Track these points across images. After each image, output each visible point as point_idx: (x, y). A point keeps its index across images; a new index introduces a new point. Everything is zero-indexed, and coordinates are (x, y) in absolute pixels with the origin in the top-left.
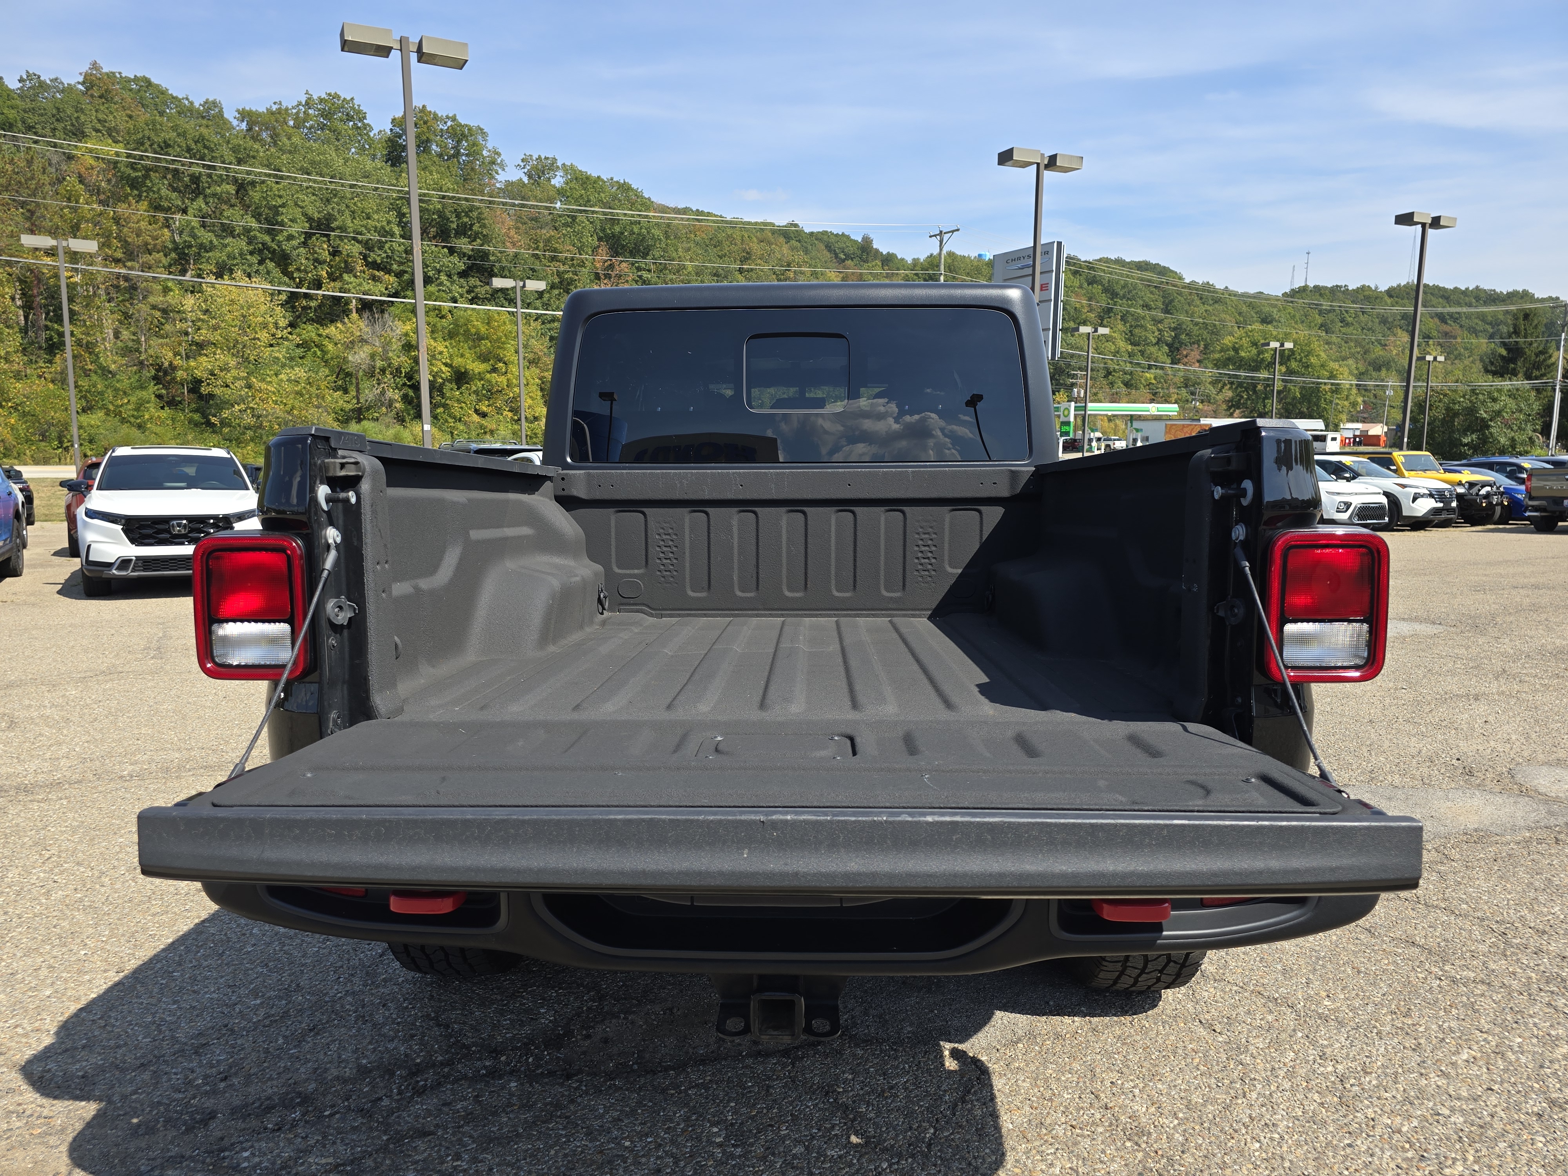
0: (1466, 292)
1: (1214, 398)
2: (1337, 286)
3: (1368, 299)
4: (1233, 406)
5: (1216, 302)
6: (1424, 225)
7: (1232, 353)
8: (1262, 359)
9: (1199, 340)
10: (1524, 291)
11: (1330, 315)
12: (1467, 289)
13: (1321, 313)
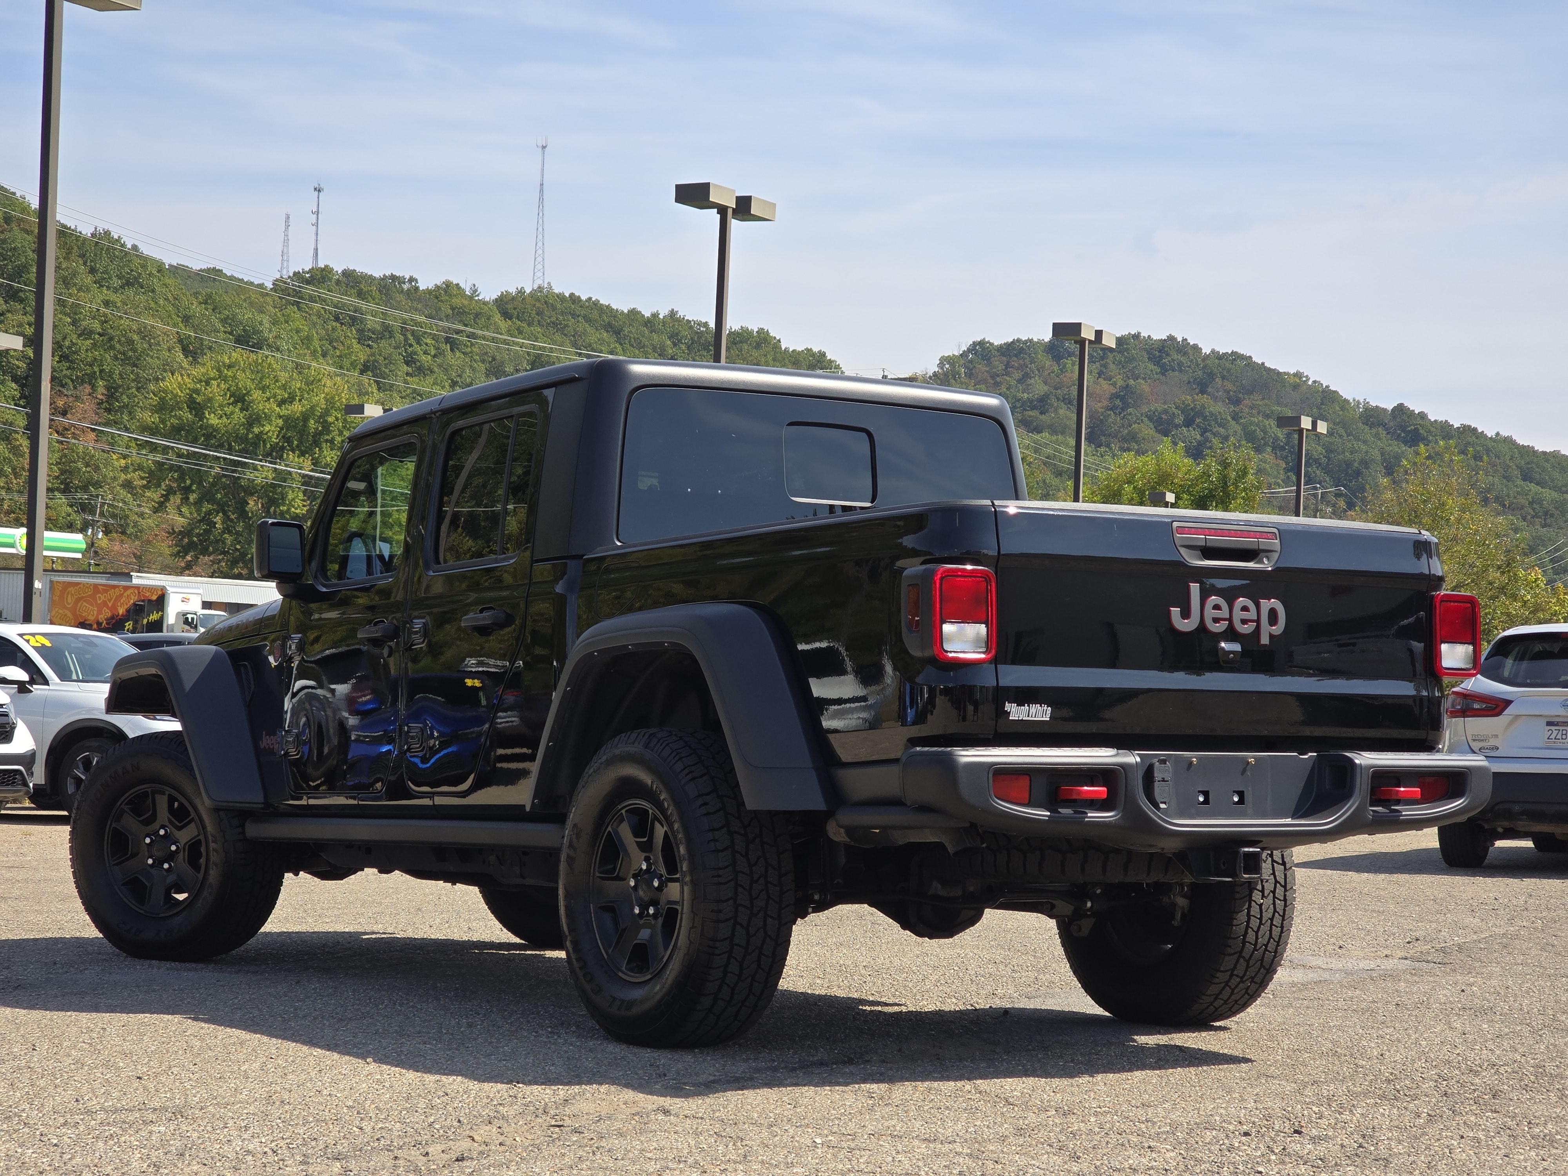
0: (651, 322)
1: (136, 524)
2: (393, 277)
3: (459, 313)
4: (191, 546)
5: (128, 284)
6: (722, 211)
7: (187, 416)
8: (259, 437)
9: (92, 376)
10: (761, 331)
11: (383, 343)
12: (655, 315)
13: (363, 338)
